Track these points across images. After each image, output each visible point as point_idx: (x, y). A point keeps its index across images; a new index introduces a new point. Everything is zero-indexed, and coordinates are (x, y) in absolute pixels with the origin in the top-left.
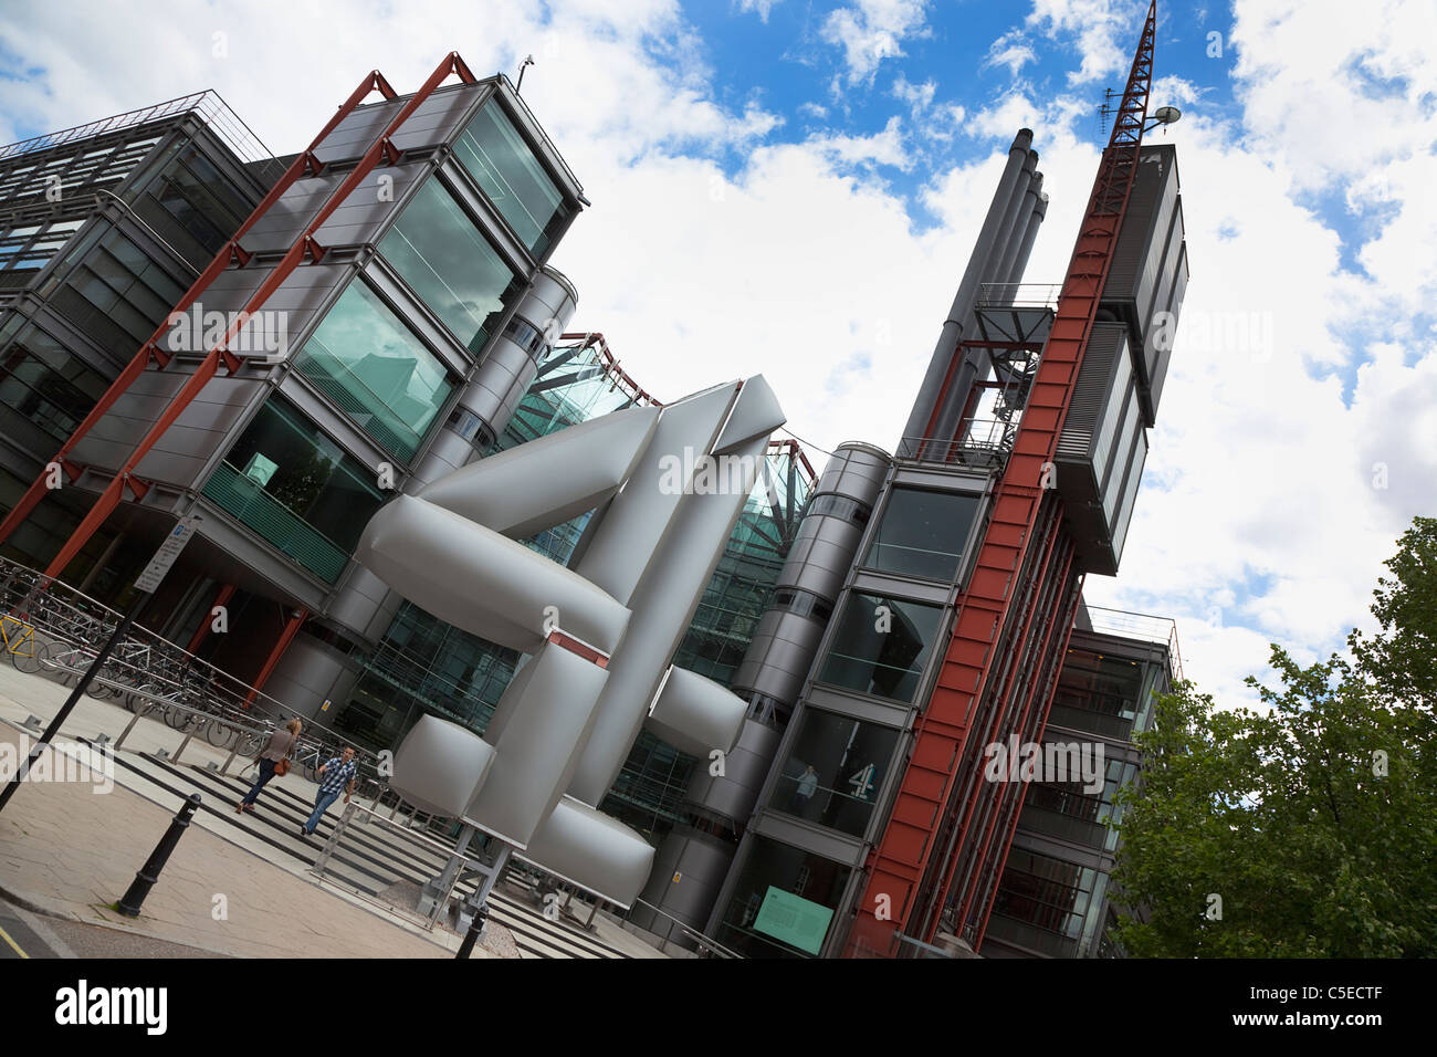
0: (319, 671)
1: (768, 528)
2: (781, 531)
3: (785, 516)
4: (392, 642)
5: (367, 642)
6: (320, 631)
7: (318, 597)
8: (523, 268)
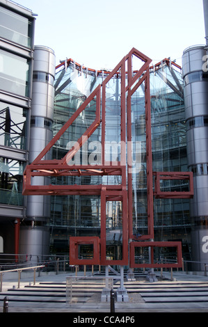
0: (34, 238)
1: (175, 97)
2: (180, 95)
3: (178, 89)
4: (56, 212)
5: (46, 218)
6: (27, 222)
7: (20, 212)
8: (26, 54)
